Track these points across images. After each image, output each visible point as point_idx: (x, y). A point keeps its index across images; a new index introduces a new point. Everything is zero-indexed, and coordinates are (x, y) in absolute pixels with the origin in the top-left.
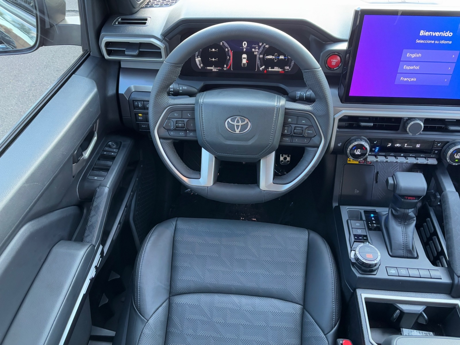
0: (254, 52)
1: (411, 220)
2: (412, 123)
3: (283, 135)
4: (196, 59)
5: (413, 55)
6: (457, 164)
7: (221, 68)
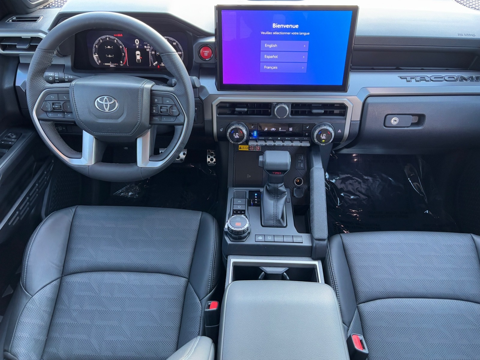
0: (146, 49)
1: (283, 194)
2: (278, 106)
3: (152, 115)
4: (94, 56)
5: (270, 46)
6: (324, 145)
7: (117, 64)
